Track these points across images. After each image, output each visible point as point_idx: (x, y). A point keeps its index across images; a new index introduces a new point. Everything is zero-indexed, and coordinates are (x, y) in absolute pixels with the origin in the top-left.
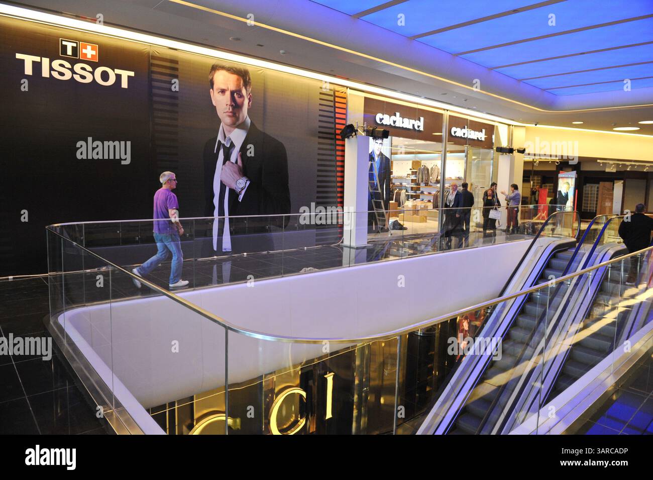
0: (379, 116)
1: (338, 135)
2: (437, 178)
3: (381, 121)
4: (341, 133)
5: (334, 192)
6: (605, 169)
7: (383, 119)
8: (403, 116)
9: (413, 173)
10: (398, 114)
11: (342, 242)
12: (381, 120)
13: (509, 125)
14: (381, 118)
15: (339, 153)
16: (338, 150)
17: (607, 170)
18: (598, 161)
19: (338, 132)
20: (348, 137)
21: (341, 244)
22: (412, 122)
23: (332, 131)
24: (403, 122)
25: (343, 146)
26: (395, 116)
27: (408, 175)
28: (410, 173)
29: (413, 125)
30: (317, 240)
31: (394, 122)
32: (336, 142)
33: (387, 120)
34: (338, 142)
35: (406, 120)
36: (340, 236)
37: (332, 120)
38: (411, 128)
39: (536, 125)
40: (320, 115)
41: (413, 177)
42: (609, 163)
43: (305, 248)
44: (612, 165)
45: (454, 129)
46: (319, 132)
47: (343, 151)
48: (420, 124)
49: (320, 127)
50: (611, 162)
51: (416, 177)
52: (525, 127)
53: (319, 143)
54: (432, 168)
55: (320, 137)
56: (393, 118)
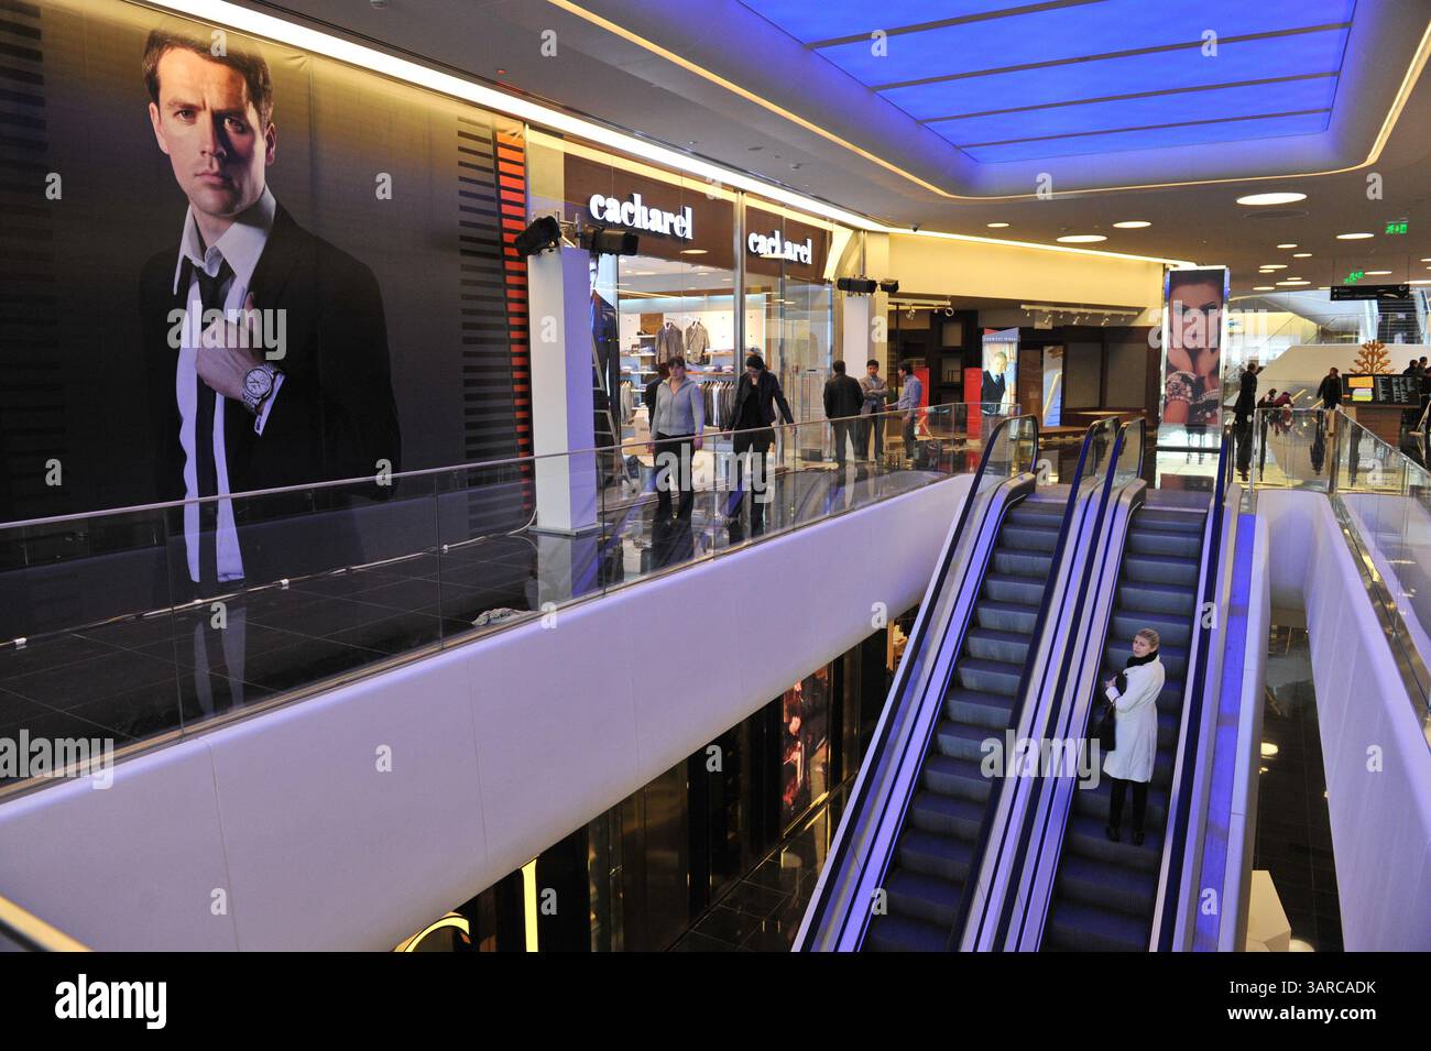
0: (596, 201)
1: (509, 245)
2: (704, 351)
3: (601, 214)
4: (516, 241)
5: (506, 396)
6: (1034, 322)
7: (605, 208)
8: (648, 203)
9: (645, 342)
10: (637, 197)
11: (535, 523)
12: (602, 210)
13: (857, 230)
14: (602, 205)
15: (513, 294)
16: (511, 286)
17: (1038, 325)
18: (1023, 307)
19: (510, 238)
20: (537, 252)
21: (531, 528)
22: (669, 217)
23: (495, 235)
24: (649, 219)
25: (524, 274)
26: (632, 201)
27: (634, 346)
28: (638, 342)
29: (672, 225)
30: (473, 524)
31: (631, 217)
32: (504, 265)
33: (615, 212)
34: (510, 266)
35: (655, 213)
36: (526, 507)
37: (492, 207)
38: (667, 231)
39: (915, 230)
40: (462, 193)
41: (647, 352)
42: (1041, 311)
43: (446, 547)
44: (1047, 314)
45: (753, 237)
46: (463, 238)
47: (524, 288)
48: (684, 224)
49: (463, 223)
50: (1045, 309)
51: (654, 351)
52: (887, 233)
53: (465, 268)
54: (689, 330)
55: (464, 252)
56: (627, 206)
